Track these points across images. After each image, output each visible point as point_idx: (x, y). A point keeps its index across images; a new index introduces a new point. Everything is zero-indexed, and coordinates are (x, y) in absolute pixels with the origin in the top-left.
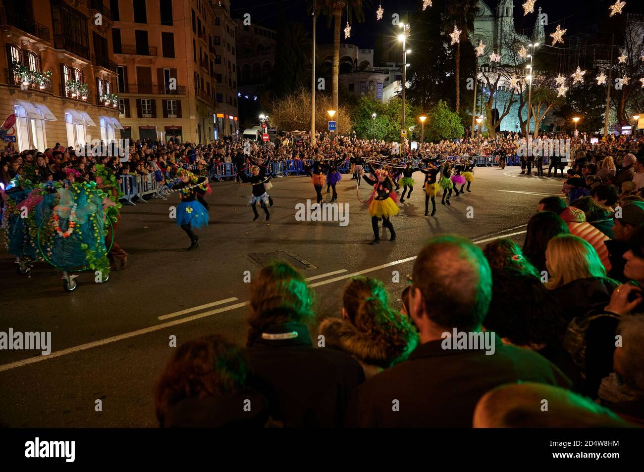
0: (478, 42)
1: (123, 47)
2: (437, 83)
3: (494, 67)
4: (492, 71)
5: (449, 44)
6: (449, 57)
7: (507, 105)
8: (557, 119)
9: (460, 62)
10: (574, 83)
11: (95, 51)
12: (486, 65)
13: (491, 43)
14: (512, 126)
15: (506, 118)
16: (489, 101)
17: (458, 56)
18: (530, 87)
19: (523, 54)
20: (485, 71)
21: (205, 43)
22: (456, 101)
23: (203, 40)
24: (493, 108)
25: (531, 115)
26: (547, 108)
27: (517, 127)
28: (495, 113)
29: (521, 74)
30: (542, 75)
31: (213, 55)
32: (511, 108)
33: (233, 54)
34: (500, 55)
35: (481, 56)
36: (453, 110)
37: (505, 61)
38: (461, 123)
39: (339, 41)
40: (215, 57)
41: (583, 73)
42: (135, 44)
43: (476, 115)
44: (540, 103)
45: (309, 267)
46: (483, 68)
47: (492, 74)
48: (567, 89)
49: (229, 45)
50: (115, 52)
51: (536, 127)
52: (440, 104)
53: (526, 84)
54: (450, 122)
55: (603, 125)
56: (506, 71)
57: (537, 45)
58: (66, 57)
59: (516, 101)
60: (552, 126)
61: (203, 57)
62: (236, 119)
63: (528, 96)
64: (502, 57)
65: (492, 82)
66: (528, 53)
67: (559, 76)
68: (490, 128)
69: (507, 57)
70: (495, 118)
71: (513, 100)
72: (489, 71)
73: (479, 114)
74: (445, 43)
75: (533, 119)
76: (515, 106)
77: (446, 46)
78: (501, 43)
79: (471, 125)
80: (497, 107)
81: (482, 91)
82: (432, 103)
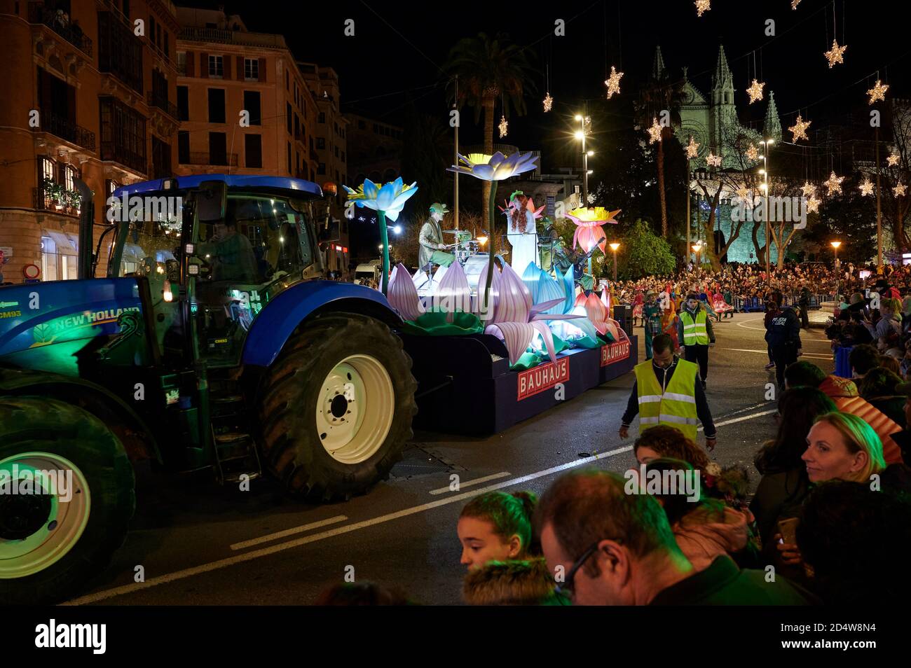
0: (687, 139)
1: (191, 155)
2: (632, 196)
3: (713, 172)
4: (711, 179)
5: (647, 142)
6: (648, 160)
7: (736, 225)
8: (809, 244)
9: (664, 166)
10: (828, 195)
11: (154, 162)
12: (701, 170)
13: (706, 140)
14: (744, 255)
15: (735, 243)
16: (709, 220)
17: (661, 158)
19: (752, 154)
20: (701, 178)
21: (304, 147)
22: (661, 221)
23: (301, 144)
24: (715, 229)
25: (771, 239)
27: (751, 256)
28: (718, 236)
29: (753, 181)
30: (782, 182)
31: (315, 163)
32: (741, 232)
33: (343, 160)
34: (721, 155)
35: (694, 158)
36: (658, 231)
37: (729, 164)
38: (671, 252)
39: (492, 141)
40: (317, 166)
41: (840, 180)
42: (208, 151)
43: (692, 240)
45: (453, 469)
46: (698, 174)
47: (711, 183)
48: (819, 202)
49: (337, 148)
50: (181, 162)
51: (779, 256)
52: (639, 224)
53: (760, 195)
54: (655, 251)
55: (876, 252)
56: (730, 178)
57: (771, 142)
58: (115, 170)
60: (803, 254)
61: (301, 166)
62: (345, 250)
64: (724, 159)
65: (712, 193)
66: (759, 153)
67: (807, 184)
68: (714, 259)
69: (730, 158)
70: (719, 244)
72: (706, 178)
73: (695, 239)
74: (642, 140)
75: (775, 244)
76: (747, 226)
77: (643, 144)
78: (720, 139)
79: (685, 254)
80: (721, 228)
81: (698, 206)
82: (626, 224)
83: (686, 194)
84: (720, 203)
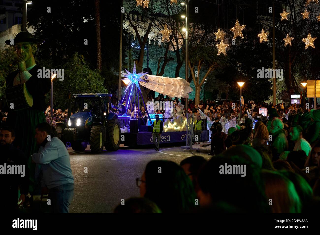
2: (71, 30)
3: (144, 15)
4: (142, 21)
7: (161, 64)
8: (221, 84)
12: (133, 12)
16: (139, 58)
18: (186, 41)
20: (133, 19)
22: (96, 56)
24: (145, 66)
25: (190, 77)
26: (208, 69)
29: (177, 24)
30: (202, 29)
32: (166, 68)
36: (93, 67)
38: (104, 85)
41: (243, 27)
43: (123, 74)
44: (200, 62)
46: (130, 16)
47: (142, 24)
48: (226, 46)
51: (197, 93)
53: (183, 38)
54: (90, 83)
55: (271, 93)
56: (158, 21)
59: (172, 59)
60: (216, 92)
63: (185, 53)
65: (142, 33)
67: (219, 30)
71: (168, 57)
72: (138, 20)
73: (127, 73)
76: (172, 66)
79: (117, 86)
80: (149, 66)
81: (130, 44)
82: (64, 57)
83: (120, 32)
84: (150, 43)
